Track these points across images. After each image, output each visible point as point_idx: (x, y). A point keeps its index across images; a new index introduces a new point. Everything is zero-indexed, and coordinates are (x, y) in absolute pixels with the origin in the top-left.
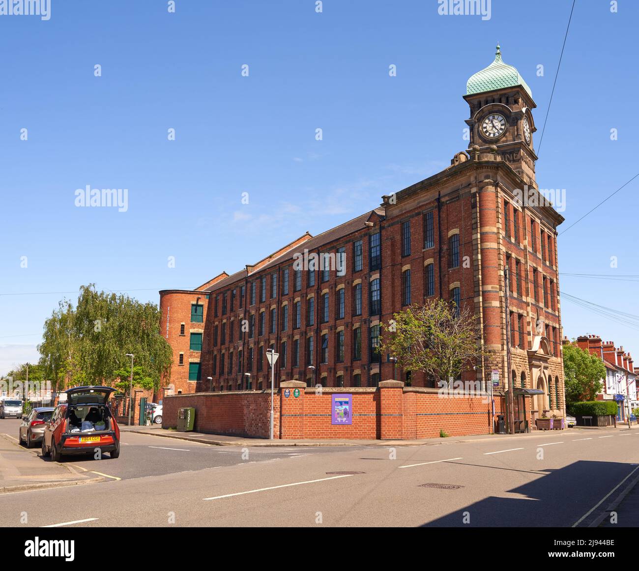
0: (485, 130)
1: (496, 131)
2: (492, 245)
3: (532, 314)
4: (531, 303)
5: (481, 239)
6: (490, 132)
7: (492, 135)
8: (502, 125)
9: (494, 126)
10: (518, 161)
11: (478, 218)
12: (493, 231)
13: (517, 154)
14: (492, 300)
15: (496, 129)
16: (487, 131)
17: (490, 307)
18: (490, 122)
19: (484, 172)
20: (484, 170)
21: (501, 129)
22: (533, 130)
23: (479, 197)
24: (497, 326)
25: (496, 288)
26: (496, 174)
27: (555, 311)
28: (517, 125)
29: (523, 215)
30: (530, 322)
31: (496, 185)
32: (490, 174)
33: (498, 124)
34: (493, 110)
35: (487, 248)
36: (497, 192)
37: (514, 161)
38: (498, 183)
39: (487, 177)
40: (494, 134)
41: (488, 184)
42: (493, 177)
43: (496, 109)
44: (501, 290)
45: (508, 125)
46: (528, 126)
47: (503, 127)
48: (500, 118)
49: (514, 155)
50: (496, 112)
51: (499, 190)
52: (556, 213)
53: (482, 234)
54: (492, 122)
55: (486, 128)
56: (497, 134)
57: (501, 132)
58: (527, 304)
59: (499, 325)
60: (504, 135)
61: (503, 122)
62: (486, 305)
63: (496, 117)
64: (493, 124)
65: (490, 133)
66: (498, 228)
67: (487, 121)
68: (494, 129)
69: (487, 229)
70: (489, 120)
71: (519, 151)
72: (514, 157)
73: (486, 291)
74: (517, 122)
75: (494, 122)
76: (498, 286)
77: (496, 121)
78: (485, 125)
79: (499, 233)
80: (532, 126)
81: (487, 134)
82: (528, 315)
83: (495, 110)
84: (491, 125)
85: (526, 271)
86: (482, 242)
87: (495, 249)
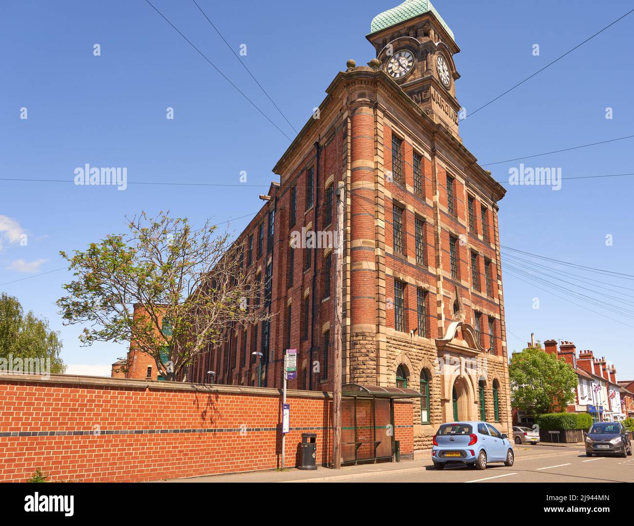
0: (390, 71)
1: (403, 69)
2: (365, 184)
3: (445, 292)
4: (444, 278)
5: (352, 177)
6: (396, 72)
7: (398, 76)
8: (409, 62)
9: (400, 65)
10: (428, 101)
11: (349, 151)
12: (368, 166)
13: (427, 92)
14: (362, 260)
15: (403, 67)
16: (392, 72)
17: (359, 270)
18: (396, 61)
19: (357, 88)
20: (357, 86)
21: (408, 67)
22: (456, 76)
23: (352, 123)
24: (369, 298)
25: (370, 243)
26: (375, 92)
27: (493, 298)
28: (426, 60)
29: (433, 164)
30: (440, 302)
31: (375, 106)
32: (367, 91)
33: (404, 62)
34: (400, 46)
35: (358, 189)
36: (377, 115)
37: (423, 101)
38: (377, 103)
39: (362, 95)
40: (400, 74)
41: (362, 104)
42: (370, 96)
43: (403, 44)
44: (377, 246)
45: (416, 61)
46: (446, 68)
47: (410, 64)
48: (408, 54)
49: (423, 94)
50: (403, 48)
51: (380, 113)
52: (492, 180)
53: (353, 170)
54: (398, 60)
55: (391, 68)
56: (404, 73)
57: (408, 70)
58: (438, 278)
59: (374, 296)
60: (412, 73)
61: (411, 58)
62: (354, 268)
63: (403, 54)
64: (399, 63)
65: (396, 74)
66: (377, 163)
67: (393, 60)
68: (401, 68)
69: (359, 163)
70: (395, 59)
71: (428, 88)
72: (423, 97)
73: (355, 248)
74: (426, 56)
75: (400, 60)
76: (374, 242)
77: (403, 58)
78: (390, 65)
79: (377, 169)
80: (452, 70)
81: (393, 75)
82: (438, 292)
83: (402, 46)
84: (397, 64)
85: (436, 234)
86: (352, 181)
87: (370, 189)
